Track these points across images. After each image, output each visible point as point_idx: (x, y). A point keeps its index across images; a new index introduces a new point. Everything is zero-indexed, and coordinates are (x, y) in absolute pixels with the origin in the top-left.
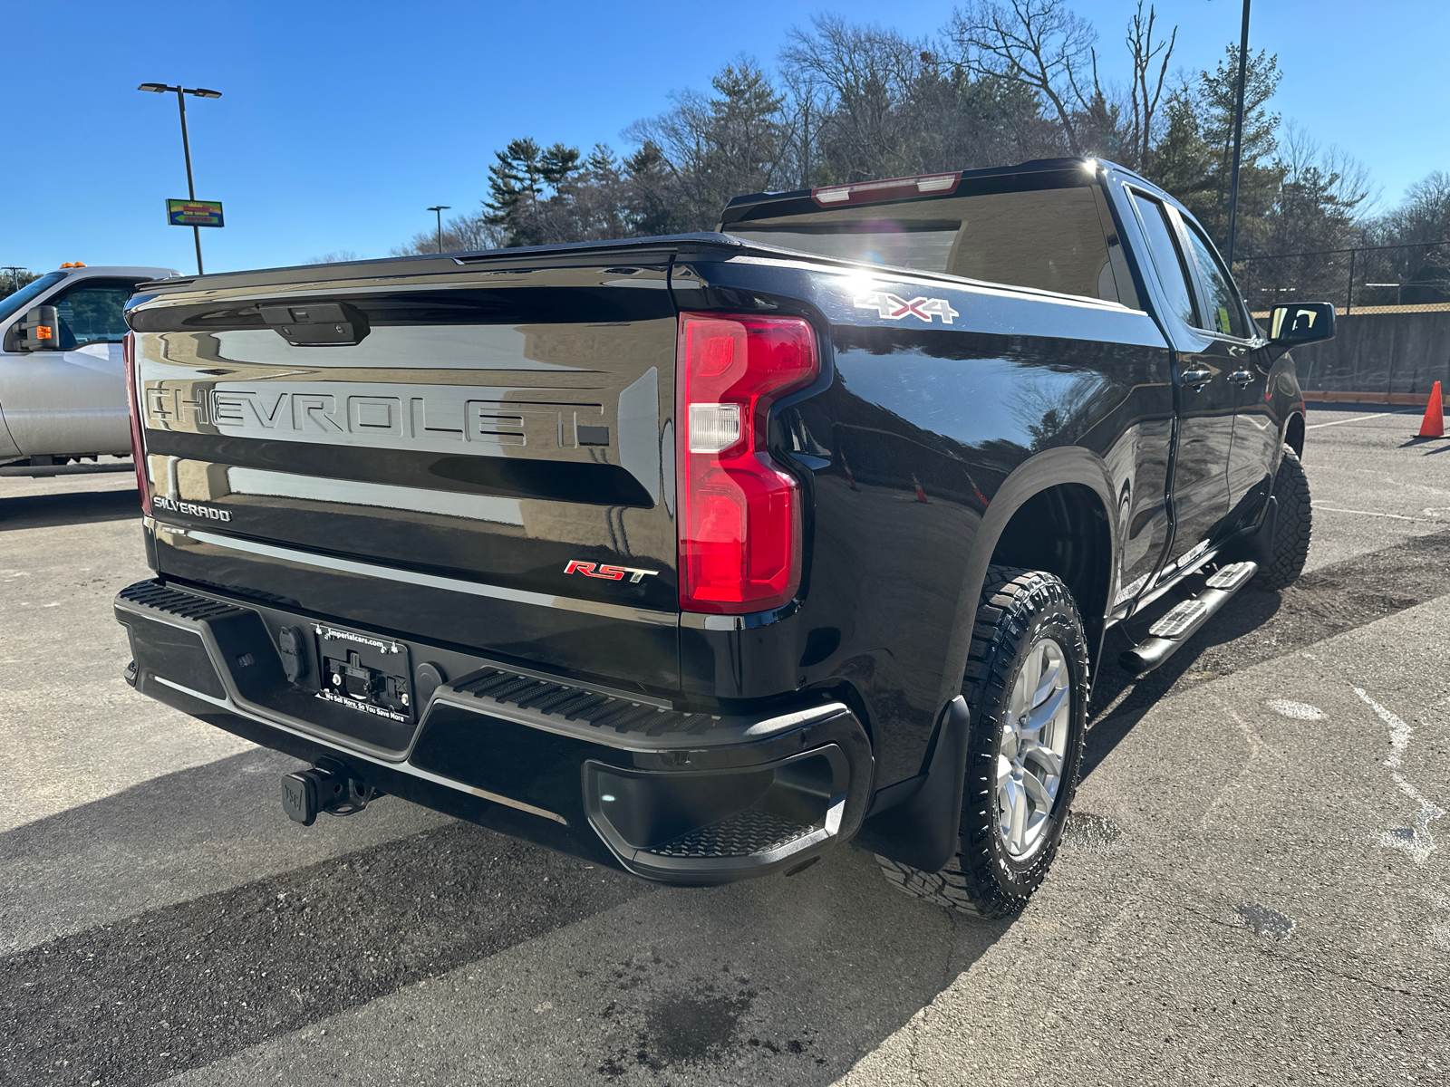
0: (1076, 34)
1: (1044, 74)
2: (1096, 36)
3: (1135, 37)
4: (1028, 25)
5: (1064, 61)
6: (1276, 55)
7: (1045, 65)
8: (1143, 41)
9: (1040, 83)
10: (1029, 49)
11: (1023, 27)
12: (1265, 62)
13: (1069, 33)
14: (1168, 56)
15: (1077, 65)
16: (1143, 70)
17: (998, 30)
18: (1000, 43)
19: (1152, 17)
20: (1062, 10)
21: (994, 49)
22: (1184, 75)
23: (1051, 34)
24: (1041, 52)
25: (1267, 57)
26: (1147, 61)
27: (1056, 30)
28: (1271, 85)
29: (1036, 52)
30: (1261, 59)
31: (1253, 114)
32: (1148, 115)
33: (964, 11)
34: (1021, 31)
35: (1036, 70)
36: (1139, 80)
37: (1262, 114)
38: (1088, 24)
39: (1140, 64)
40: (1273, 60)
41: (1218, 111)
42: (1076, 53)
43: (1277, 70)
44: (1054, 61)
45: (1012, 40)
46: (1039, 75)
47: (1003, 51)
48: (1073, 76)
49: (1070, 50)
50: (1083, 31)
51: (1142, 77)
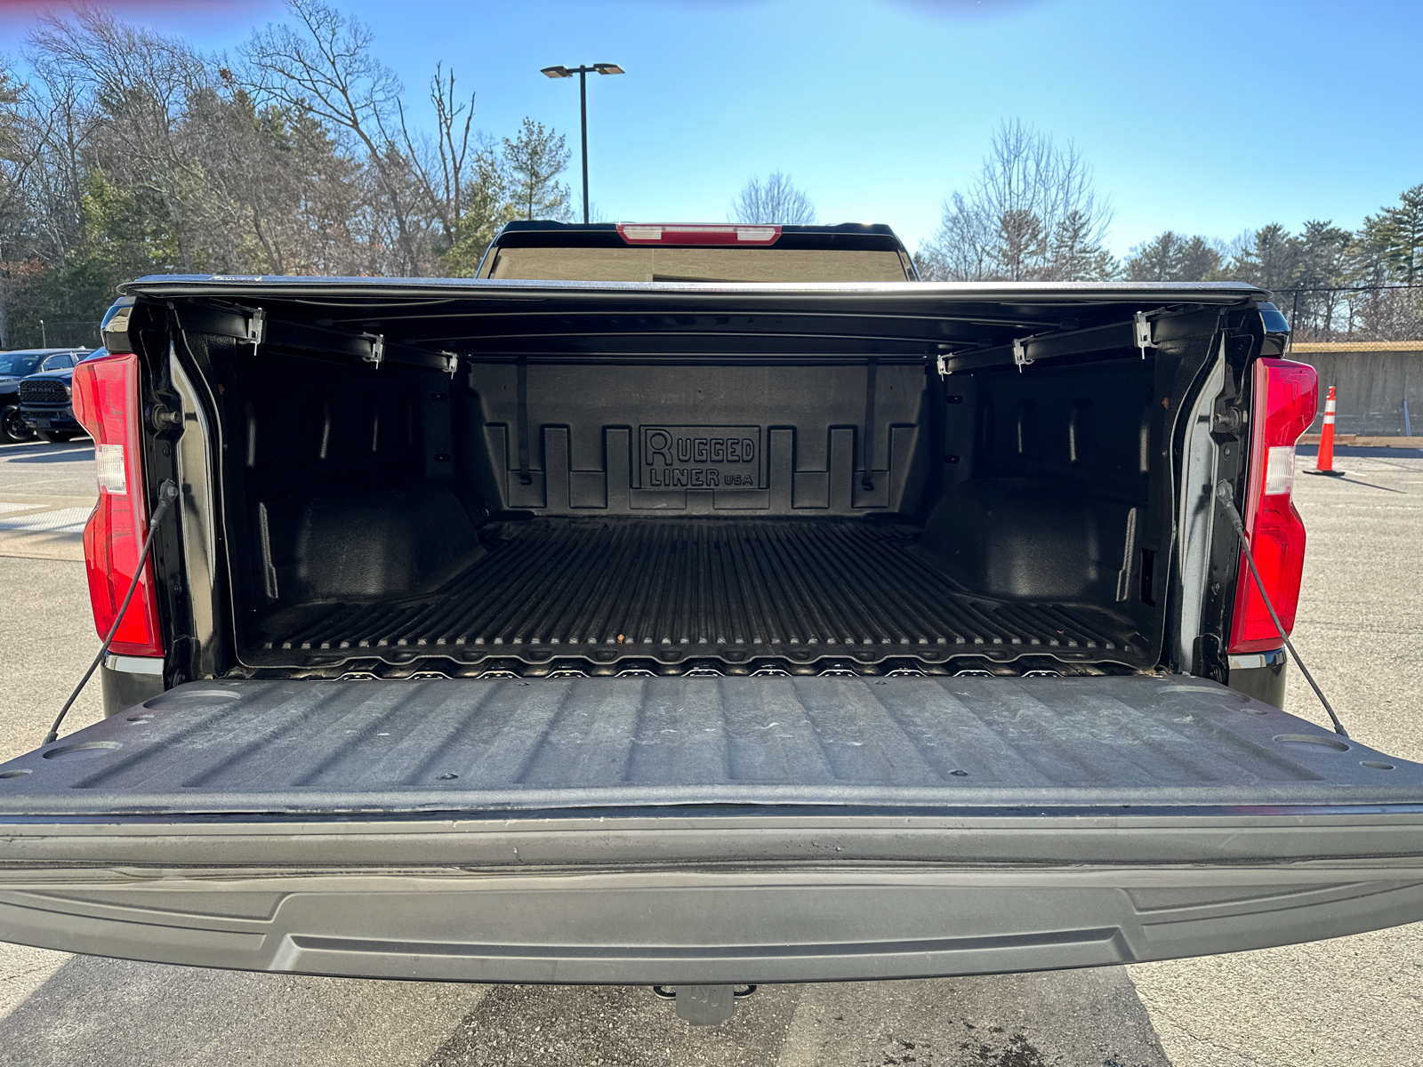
0: (383, 82)
1: (353, 114)
2: (402, 88)
3: (437, 95)
4: (333, 63)
5: (372, 105)
6: (553, 130)
7: (354, 106)
8: (446, 99)
9: (351, 123)
10: (336, 86)
11: (328, 64)
12: (556, 140)
13: (376, 79)
14: (470, 118)
15: (386, 112)
16: (448, 128)
17: (301, 61)
18: (305, 76)
19: (452, 81)
20: (367, 56)
21: (299, 80)
22: (483, 138)
23: (358, 77)
24: (349, 93)
25: (557, 136)
26: (451, 119)
27: (363, 75)
28: (562, 161)
29: (344, 91)
30: (551, 136)
31: (551, 183)
32: (457, 170)
33: (264, 35)
34: (326, 68)
35: (345, 109)
36: (445, 137)
37: (557, 186)
38: (393, 75)
39: (445, 121)
40: (562, 139)
41: (520, 176)
42: (385, 101)
43: (565, 150)
44: (363, 104)
45: (317, 74)
46: (349, 116)
47: (309, 84)
48: (382, 122)
49: (379, 96)
50: (390, 81)
51: (448, 134)
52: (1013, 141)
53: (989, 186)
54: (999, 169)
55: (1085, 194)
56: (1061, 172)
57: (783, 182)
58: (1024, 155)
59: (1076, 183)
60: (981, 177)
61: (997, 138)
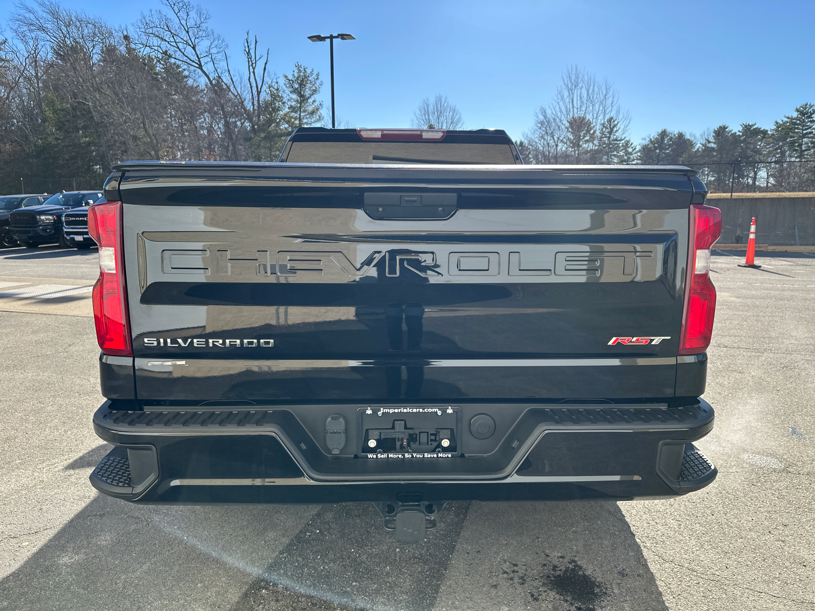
0: (216, 42)
1: (199, 61)
2: (227, 46)
3: (247, 50)
4: (188, 32)
5: (210, 56)
6: (313, 69)
7: (199, 56)
8: (252, 52)
9: (198, 66)
10: (189, 45)
11: (184, 32)
12: (314, 76)
13: (212, 41)
14: (266, 64)
15: (218, 60)
16: (254, 69)
17: (169, 31)
18: (172, 39)
19: (256, 42)
20: (207, 28)
21: (168, 42)
22: (270, 75)
23: (202, 39)
24: (196, 48)
25: (315, 73)
26: (256, 63)
27: (204, 38)
28: (318, 87)
29: (194, 48)
30: (312, 73)
31: (310, 101)
32: (259, 93)
33: (148, 16)
34: (183, 34)
35: (195, 58)
36: (252, 74)
37: (314, 101)
38: (222, 38)
39: (252, 65)
40: (318, 75)
41: (294, 96)
42: (217, 53)
43: (319, 81)
44: (205, 55)
45: (179, 38)
46: (197, 62)
47: (174, 44)
48: (215, 65)
49: (214, 51)
50: (220, 42)
51: (254, 72)
52: (573, 77)
53: (561, 103)
54: (566, 94)
55: (615, 108)
56: (601, 95)
57: (443, 100)
58: (580, 85)
59: (609, 101)
60: (556, 99)
61: (565, 76)
